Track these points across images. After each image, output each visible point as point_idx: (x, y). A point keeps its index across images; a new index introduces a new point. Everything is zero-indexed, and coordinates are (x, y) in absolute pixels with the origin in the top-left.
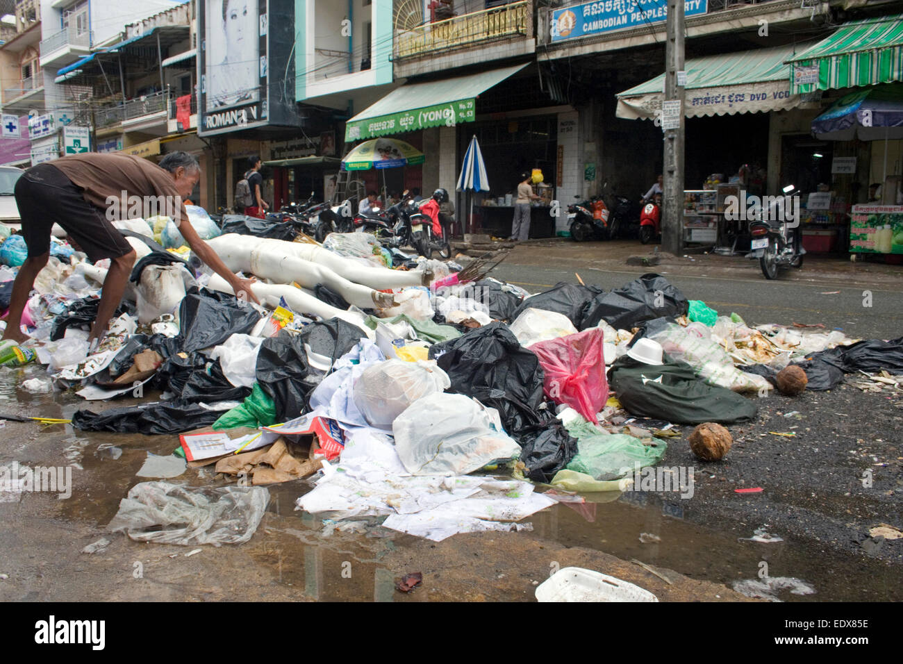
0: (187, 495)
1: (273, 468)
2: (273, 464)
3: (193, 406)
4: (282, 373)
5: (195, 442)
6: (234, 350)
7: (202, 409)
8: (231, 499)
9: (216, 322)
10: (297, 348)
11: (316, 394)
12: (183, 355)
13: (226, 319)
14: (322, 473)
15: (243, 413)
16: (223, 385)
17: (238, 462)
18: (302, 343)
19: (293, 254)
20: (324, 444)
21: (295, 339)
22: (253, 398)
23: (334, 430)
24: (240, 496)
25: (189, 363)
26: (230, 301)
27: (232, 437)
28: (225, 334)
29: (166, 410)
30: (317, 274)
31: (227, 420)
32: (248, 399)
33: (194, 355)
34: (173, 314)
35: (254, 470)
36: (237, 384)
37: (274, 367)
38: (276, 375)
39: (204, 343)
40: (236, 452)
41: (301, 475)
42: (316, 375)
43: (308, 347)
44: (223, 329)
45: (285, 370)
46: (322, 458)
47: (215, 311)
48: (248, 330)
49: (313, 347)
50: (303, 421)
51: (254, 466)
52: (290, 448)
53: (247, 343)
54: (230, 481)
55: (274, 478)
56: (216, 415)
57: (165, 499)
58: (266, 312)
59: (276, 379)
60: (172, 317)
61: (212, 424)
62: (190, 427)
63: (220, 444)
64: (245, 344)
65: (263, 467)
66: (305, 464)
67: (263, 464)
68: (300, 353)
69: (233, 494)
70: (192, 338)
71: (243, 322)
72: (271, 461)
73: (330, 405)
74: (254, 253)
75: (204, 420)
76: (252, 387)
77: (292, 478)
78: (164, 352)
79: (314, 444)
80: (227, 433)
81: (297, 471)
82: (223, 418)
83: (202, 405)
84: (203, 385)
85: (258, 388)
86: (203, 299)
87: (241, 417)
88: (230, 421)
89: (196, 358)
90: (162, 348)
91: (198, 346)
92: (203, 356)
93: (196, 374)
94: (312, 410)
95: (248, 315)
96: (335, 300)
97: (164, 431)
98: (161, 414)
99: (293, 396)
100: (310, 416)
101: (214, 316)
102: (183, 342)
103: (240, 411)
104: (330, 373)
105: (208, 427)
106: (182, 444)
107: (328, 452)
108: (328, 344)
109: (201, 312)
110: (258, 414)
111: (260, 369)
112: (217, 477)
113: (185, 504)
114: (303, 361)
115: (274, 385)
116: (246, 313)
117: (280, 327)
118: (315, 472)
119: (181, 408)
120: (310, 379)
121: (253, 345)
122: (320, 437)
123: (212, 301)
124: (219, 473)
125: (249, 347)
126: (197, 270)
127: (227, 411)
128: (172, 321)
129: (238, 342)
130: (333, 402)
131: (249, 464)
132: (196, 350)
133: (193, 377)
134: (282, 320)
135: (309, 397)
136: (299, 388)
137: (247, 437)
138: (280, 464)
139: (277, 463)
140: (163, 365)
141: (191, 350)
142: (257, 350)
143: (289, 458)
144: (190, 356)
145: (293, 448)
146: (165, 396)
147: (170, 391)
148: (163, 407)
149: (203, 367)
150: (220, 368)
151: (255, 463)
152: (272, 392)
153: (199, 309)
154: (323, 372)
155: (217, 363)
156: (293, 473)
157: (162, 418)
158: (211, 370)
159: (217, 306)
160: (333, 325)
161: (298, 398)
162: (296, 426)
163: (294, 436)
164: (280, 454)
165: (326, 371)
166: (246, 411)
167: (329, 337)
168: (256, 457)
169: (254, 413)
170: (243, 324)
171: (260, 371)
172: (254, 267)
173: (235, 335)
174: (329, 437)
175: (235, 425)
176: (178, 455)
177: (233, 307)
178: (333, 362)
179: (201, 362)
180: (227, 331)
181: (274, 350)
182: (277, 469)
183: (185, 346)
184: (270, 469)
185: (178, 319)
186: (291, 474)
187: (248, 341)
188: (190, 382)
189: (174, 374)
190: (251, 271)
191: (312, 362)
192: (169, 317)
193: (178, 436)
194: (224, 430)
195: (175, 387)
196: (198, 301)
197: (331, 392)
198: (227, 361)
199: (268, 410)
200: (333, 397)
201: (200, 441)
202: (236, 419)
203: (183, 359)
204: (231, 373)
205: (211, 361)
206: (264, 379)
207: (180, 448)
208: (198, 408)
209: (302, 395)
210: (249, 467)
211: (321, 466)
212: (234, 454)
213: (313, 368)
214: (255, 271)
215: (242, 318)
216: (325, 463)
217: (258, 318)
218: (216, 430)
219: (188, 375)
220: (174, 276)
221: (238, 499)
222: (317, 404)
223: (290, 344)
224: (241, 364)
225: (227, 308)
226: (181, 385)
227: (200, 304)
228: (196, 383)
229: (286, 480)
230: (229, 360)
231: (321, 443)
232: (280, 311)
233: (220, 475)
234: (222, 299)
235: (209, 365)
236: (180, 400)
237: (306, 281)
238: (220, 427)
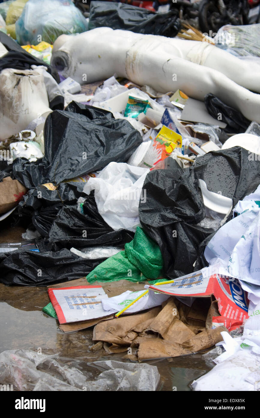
0: (61, 369)
1: (161, 338)
2: (162, 333)
3: (64, 253)
4: (171, 216)
5: (67, 298)
6: (112, 183)
7: (74, 256)
8: (112, 377)
9: (88, 145)
10: (190, 185)
11: (213, 243)
12: (50, 187)
13: (100, 141)
14: (222, 347)
15: (123, 263)
16: (97, 226)
17: (119, 327)
18: (196, 178)
19: (179, 56)
20: (224, 309)
21: (187, 173)
22: (135, 245)
23: (235, 292)
24: (124, 375)
25: (57, 197)
26: (105, 118)
27: (111, 293)
28: (99, 160)
29: (32, 256)
30: (208, 81)
31: (103, 271)
32: (129, 246)
33: (63, 187)
34: (35, 131)
35: (139, 340)
36: (116, 227)
37: (160, 206)
38: (164, 218)
39: (73, 171)
40: (117, 315)
41: (196, 349)
42: (212, 219)
43: (203, 184)
44: (97, 155)
45: (174, 212)
46: (221, 329)
47: (88, 132)
48: (127, 156)
49: (209, 183)
50: (197, 278)
51: (138, 334)
52: (182, 313)
53: (127, 174)
54: (111, 352)
55: (163, 351)
56: (92, 264)
57: (37, 374)
58: (146, 130)
59: (165, 224)
60: (33, 135)
61: (86, 275)
62: (60, 278)
63: (97, 303)
64: (123, 176)
65: (150, 336)
66: (201, 335)
67: (150, 333)
68: (194, 192)
69: (115, 371)
70: (60, 164)
71: (120, 146)
72: (160, 329)
73: (231, 260)
74: (131, 54)
75: (76, 270)
76: (134, 231)
77: (185, 352)
78: (27, 182)
79: (212, 310)
80: (104, 288)
81: (192, 344)
82: (99, 268)
83: (74, 250)
84: (74, 225)
85: (141, 233)
86: (75, 118)
87: (120, 268)
88: (110, 271)
89: (66, 190)
90: (25, 177)
91: (67, 174)
92: (74, 188)
93: (66, 210)
94: (207, 265)
95: (127, 136)
96: (231, 114)
97: (29, 282)
98: (26, 261)
99: (184, 244)
100: (206, 272)
101: (86, 138)
102: (49, 170)
103: (120, 260)
104: (230, 218)
105: (81, 279)
106: (50, 299)
107: (229, 321)
108: (228, 181)
109: (70, 133)
110: (141, 265)
111: (144, 209)
112: (94, 347)
113: (58, 381)
114: (198, 201)
115: (161, 230)
116: (124, 134)
117: (167, 154)
118: (213, 347)
119: (48, 254)
120: (206, 224)
121: (135, 178)
122: (219, 300)
123: (82, 119)
124: (96, 342)
125: (130, 180)
126: (61, 73)
127: (104, 259)
128: (34, 140)
129: (117, 173)
130: (235, 256)
131: (133, 331)
132: (65, 180)
133: (61, 214)
134: (168, 145)
135: (204, 247)
136: (191, 235)
137: (127, 295)
138: (170, 333)
139: (166, 331)
140: (26, 198)
141: (58, 180)
142: (141, 183)
143: (181, 326)
144: (59, 188)
145: (186, 313)
146: (28, 235)
147: (33, 229)
148: (28, 254)
149: (74, 202)
150: (95, 205)
151: (140, 330)
152: (158, 239)
153: (68, 130)
154: (221, 216)
155: (91, 198)
156: (186, 345)
157: (27, 266)
158: (84, 207)
159: (91, 126)
160: (234, 156)
161: (191, 247)
162: (190, 285)
163: (186, 298)
164: (170, 320)
165: (225, 215)
166: (126, 260)
167: (228, 171)
168: (141, 322)
169: (136, 263)
170: (120, 147)
171: (144, 211)
172: (130, 71)
173: (112, 164)
174: (229, 300)
175: (113, 277)
176: (46, 313)
177: (109, 127)
178: (234, 204)
179: (71, 195)
180: (102, 158)
181: (161, 186)
182: (167, 339)
183: (51, 174)
184: (158, 339)
185: (42, 138)
186: (184, 347)
187: (128, 171)
188: (60, 221)
189: (39, 210)
190: (126, 76)
191: (207, 203)
192: (30, 134)
193: (47, 289)
194: (100, 283)
195: (40, 226)
196: (67, 119)
197: (232, 243)
198: (103, 196)
199: (153, 261)
200: (235, 249)
201: (73, 297)
202: (113, 269)
203: (50, 192)
204: (109, 212)
205: (84, 195)
206: (149, 222)
207: (50, 305)
208: (69, 255)
209: (196, 245)
210: (132, 335)
211: (221, 339)
212: (115, 318)
213: (208, 210)
214: (132, 77)
215: (120, 140)
216: (225, 335)
217: (139, 142)
218: (92, 283)
219: (56, 212)
220: (35, 83)
221: (122, 378)
222: (213, 255)
223: (180, 178)
224: (120, 203)
225: (101, 128)
226: (48, 223)
227: (69, 123)
228: (66, 222)
229: (178, 355)
230: (107, 196)
231: (221, 308)
232: (166, 133)
233: (99, 344)
234: (95, 116)
235: (81, 201)
236: (47, 243)
237: (194, 89)
238: (95, 279)
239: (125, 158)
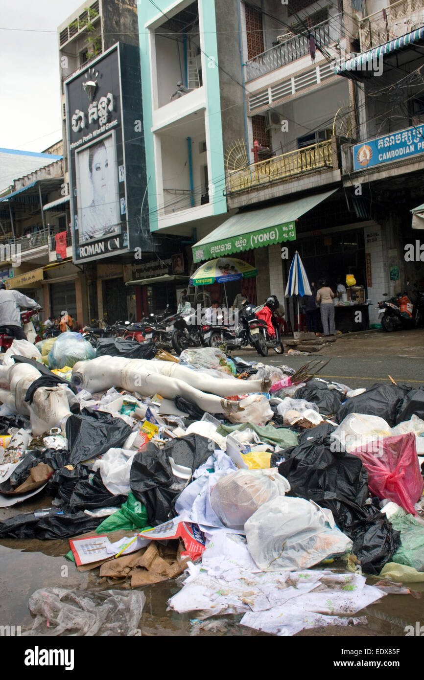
0: (78, 599)
1: (147, 570)
2: (147, 566)
3: (80, 514)
4: (152, 483)
5: (82, 546)
6: (112, 462)
7: (87, 516)
8: (113, 602)
9: (96, 437)
10: (163, 461)
11: (181, 500)
12: (70, 467)
13: (104, 434)
14: (188, 573)
15: (121, 518)
16: (102, 493)
17: (118, 565)
18: (167, 456)
19: (156, 371)
20: (189, 546)
21: (161, 453)
22: (129, 505)
23: (196, 532)
24: (121, 600)
25: (75, 474)
26: (107, 418)
27: (113, 540)
28: (103, 447)
29: (58, 519)
30: (175, 387)
31: (107, 525)
32: (124, 506)
33: (79, 467)
34: (61, 428)
35: (132, 573)
36: (115, 493)
37: (144, 477)
38: (146, 485)
39: (86, 455)
40: (117, 556)
41: (170, 576)
42: (179, 483)
43: (172, 460)
44: (102, 443)
45: (154, 480)
46: (187, 560)
47: (95, 428)
48: (122, 442)
49: (175, 460)
50: (170, 525)
51: (131, 568)
52: (161, 550)
53: (122, 456)
54: (113, 583)
55: (149, 580)
56: (99, 520)
57: (59, 605)
58: (136, 422)
59: (147, 489)
60: (59, 430)
61: (95, 529)
62: (77, 532)
63: (103, 548)
64: (119, 457)
65: (139, 570)
66: (174, 565)
67: (139, 567)
68: (166, 466)
69: (116, 598)
70: (77, 451)
71: (117, 436)
72: (146, 564)
73: (192, 511)
74: (124, 372)
75: (89, 525)
76: (127, 495)
77: (163, 579)
78: (54, 465)
79: (181, 547)
80: (108, 536)
81: (168, 573)
82: (104, 523)
83: (87, 512)
84: (87, 493)
85: (132, 497)
86: (87, 419)
87: (119, 522)
88: (111, 525)
89: (81, 469)
90: (53, 462)
91: (82, 458)
92: (86, 467)
93: (81, 483)
94: (177, 515)
95: (121, 429)
96: (191, 408)
97: (56, 536)
98: (54, 522)
99: (161, 502)
100: (176, 520)
101: (93, 432)
102: (69, 455)
103: (118, 516)
104: (191, 481)
105: (92, 532)
106: (71, 548)
107: (192, 553)
108: (188, 457)
109: (83, 429)
110: (133, 518)
111: (133, 480)
112: (101, 580)
113: (76, 608)
114: (168, 472)
115: (145, 494)
116: (120, 428)
117: (149, 440)
118: (182, 573)
119: (69, 516)
120: (175, 486)
121: (127, 458)
122: (185, 540)
123: (90, 419)
124: (102, 577)
125: (123, 460)
126: (78, 387)
127: (108, 516)
128: (60, 434)
129: (114, 455)
130: (195, 507)
131: (128, 567)
132: (80, 462)
133: (78, 486)
134: (149, 433)
135: (174, 503)
136: (165, 495)
137: (124, 541)
138: (153, 566)
139: (150, 565)
140: (54, 476)
141: (76, 462)
142: (130, 462)
143: (160, 560)
144: (76, 468)
145: (163, 550)
146: (56, 502)
147: (59, 498)
148: (55, 517)
149: (87, 477)
150: (100, 478)
151: (132, 566)
152: (144, 500)
153: (81, 427)
154: (185, 480)
155: (98, 474)
156: (164, 574)
157: (56, 526)
158: (94, 481)
159: (96, 424)
160: (191, 440)
161: (166, 504)
162: (165, 531)
163: (163, 541)
164: (152, 557)
165: (187, 480)
166: (123, 516)
167: (188, 450)
168: (133, 560)
169: (129, 517)
170: (117, 437)
171: (133, 481)
172: (124, 383)
173: (112, 449)
174: (192, 539)
175: (114, 528)
176: (67, 558)
177: (109, 423)
178: (193, 472)
179: (85, 472)
180: (105, 445)
181: (144, 463)
182: (150, 570)
183: (71, 459)
184: (145, 571)
185: (64, 433)
186: (162, 575)
187: (122, 453)
188: (77, 491)
189: (63, 484)
190: (121, 386)
191: (175, 473)
192: (57, 430)
193: (68, 541)
194: (105, 533)
195: (63, 495)
196: (80, 421)
197: (192, 499)
198: (106, 472)
199: (139, 515)
200: (194, 503)
201: (86, 545)
202: (114, 523)
203: (70, 471)
204: (110, 483)
205: (93, 472)
206: (137, 488)
207: (71, 552)
208: (83, 516)
209: (169, 502)
210: (127, 570)
211: (187, 567)
212: (115, 558)
213: (176, 477)
214: (125, 386)
215: (117, 432)
216: (190, 564)
217: (130, 432)
218: (100, 534)
219: (75, 485)
220: (60, 395)
221: (120, 602)
222: (181, 508)
223: (157, 457)
224: (118, 475)
225: (104, 425)
226: (69, 493)
227: (82, 423)
228: (81, 491)
229: (158, 581)
230: (108, 472)
231: (186, 545)
232: (147, 425)
233: (104, 579)
234: (99, 417)
235: (91, 476)
236: (68, 507)
238: (102, 531)
239: (120, 445)
